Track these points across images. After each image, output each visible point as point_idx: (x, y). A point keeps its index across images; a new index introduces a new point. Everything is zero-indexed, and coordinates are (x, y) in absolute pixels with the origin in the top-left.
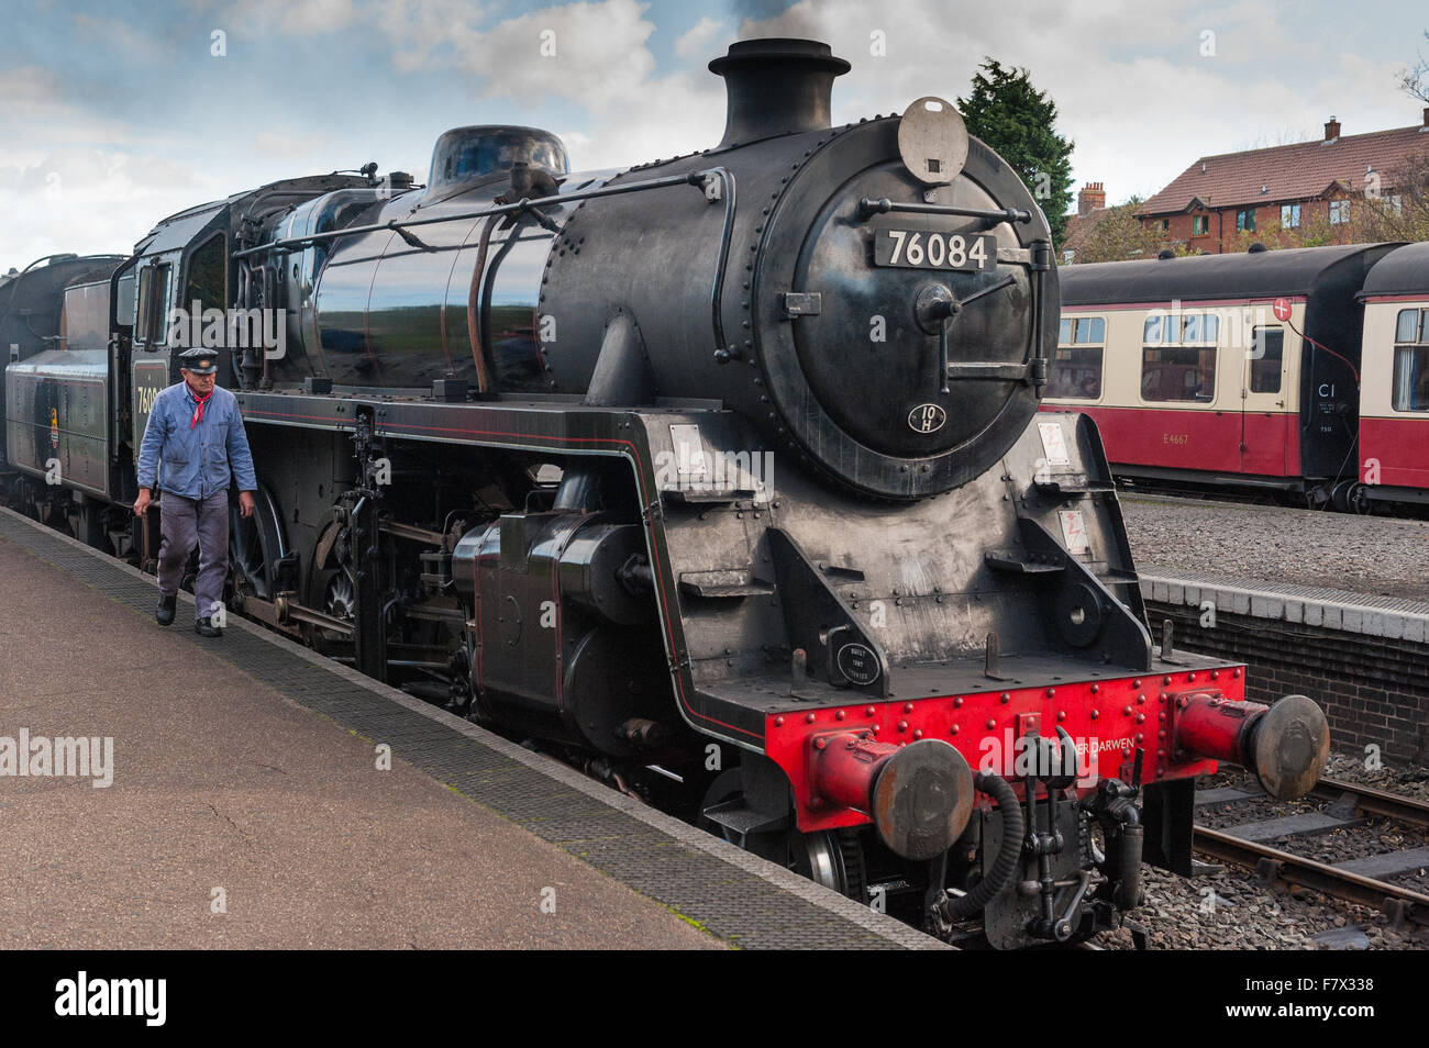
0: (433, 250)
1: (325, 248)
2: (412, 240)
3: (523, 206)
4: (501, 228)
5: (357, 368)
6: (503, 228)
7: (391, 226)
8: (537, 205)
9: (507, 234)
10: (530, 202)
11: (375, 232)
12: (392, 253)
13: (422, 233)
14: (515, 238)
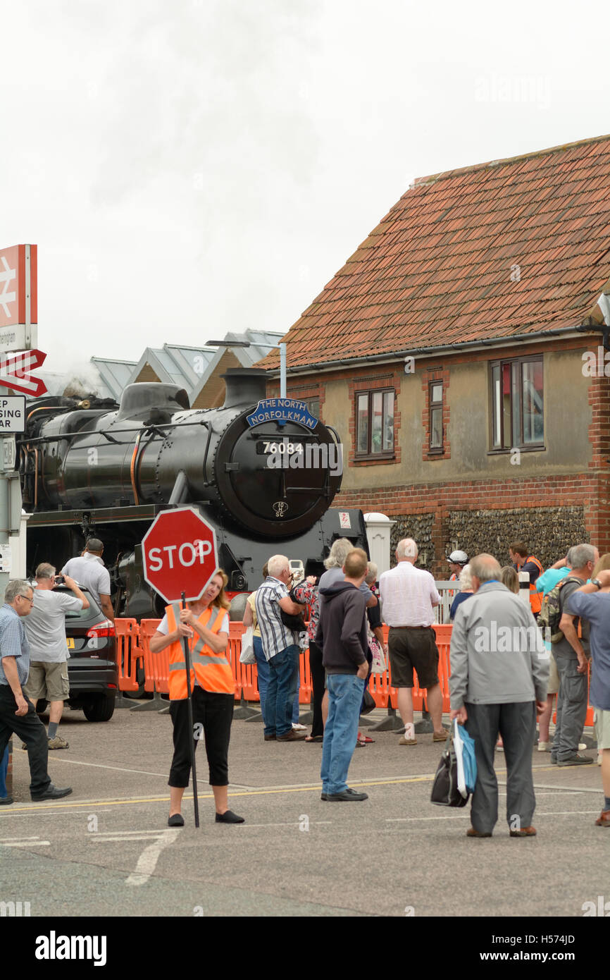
0: (120, 443)
1: (69, 440)
2: (110, 439)
3: (152, 427)
4: (146, 435)
5: (84, 500)
6: (147, 435)
7: (101, 432)
8: (158, 427)
9: (148, 438)
10: (155, 426)
11: (93, 435)
12: (101, 444)
13: (115, 436)
14: (152, 439)
